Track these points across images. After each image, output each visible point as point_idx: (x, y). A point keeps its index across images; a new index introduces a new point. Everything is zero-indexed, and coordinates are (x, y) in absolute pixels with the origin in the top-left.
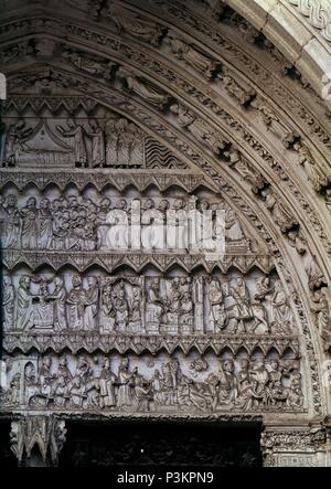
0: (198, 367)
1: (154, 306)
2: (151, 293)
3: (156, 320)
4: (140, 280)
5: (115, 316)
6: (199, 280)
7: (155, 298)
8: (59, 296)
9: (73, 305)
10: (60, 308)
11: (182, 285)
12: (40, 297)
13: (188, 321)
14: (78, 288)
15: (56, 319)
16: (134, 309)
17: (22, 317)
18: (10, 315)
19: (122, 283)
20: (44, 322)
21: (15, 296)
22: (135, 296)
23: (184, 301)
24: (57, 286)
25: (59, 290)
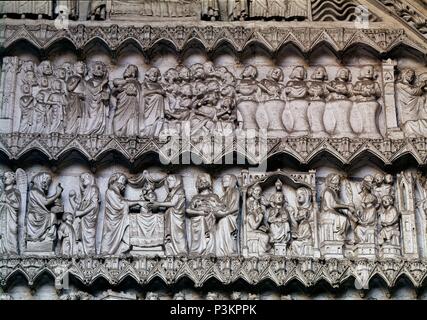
1: (332, 217)
2: (328, 196)
3: (338, 237)
4: (308, 178)
5: (268, 232)
6: (406, 179)
7: (335, 205)
8: (174, 201)
9: (197, 215)
10: (176, 220)
11: (379, 185)
12: (142, 204)
13: (391, 238)
14: (206, 192)
15: (168, 237)
16: (299, 222)
17: (110, 233)
18: (90, 230)
19: (278, 183)
20: (149, 241)
21: (100, 203)
22: (301, 204)
23: (384, 209)
24: (170, 190)
25: (173, 193)
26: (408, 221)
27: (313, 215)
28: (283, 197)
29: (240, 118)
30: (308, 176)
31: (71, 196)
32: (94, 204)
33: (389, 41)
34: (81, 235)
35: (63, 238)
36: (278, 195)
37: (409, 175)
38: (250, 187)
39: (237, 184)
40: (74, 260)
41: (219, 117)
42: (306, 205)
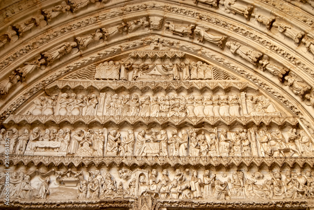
0: (256, 176)
1: (224, 143)
2: (222, 136)
3: (226, 150)
5: (199, 149)
6: (252, 130)
7: (225, 139)
8: (163, 139)
9: (172, 143)
10: (164, 145)
11: (241, 132)
12: (151, 139)
13: (247, 150)
14: (175, 136)
15: (161, 151)
16: (211, 145)
17: (138, 149)
18: (131, 148)
19: (203, 132)
20: (153, 152)
21: (135, 140)
22: (212, 139)
23: (244, 141)
24: (162, 135)
25: (163, 136)
26: (253, 145)
27: (216, 143)
28: (205, 137)
29: (188, 112)
30: (214, 130)
31: (124, 138)
32: (133, 140)
33: (243, 86)
34: (127, 150)
35: (120, 151)
36: (203, 136)
37: (253, 129)
38: (192, 133)
39: (187, 133)
40: (124, 157)
41: (180, 111)
42: (214, 140)
